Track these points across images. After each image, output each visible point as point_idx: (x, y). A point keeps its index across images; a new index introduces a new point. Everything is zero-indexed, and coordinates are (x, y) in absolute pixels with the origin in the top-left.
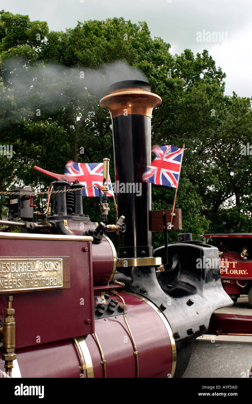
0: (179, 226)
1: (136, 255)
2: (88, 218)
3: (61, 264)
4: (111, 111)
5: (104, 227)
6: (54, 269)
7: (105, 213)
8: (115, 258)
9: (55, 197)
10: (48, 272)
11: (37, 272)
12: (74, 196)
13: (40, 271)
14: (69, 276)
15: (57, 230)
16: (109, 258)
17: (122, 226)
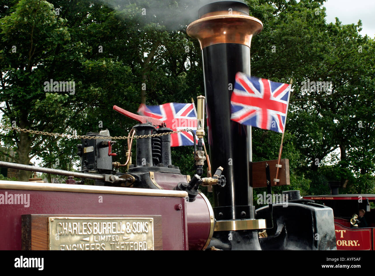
0: (287, 180)
1: (234, 217)
2: (179, 170)
3: (151, 225)
4: (202, 40)
5: (199, 181)
6: (144, 232)
7: (200, 163)
8: (212, 219)
9: (138, 145)
10: (137, 235)
11: (124, 234)
12: (161, 144)
13: (127, 233)
14: (160, 240)
15: (142, 183)
16: (205, 219)
17: (221, 179)
